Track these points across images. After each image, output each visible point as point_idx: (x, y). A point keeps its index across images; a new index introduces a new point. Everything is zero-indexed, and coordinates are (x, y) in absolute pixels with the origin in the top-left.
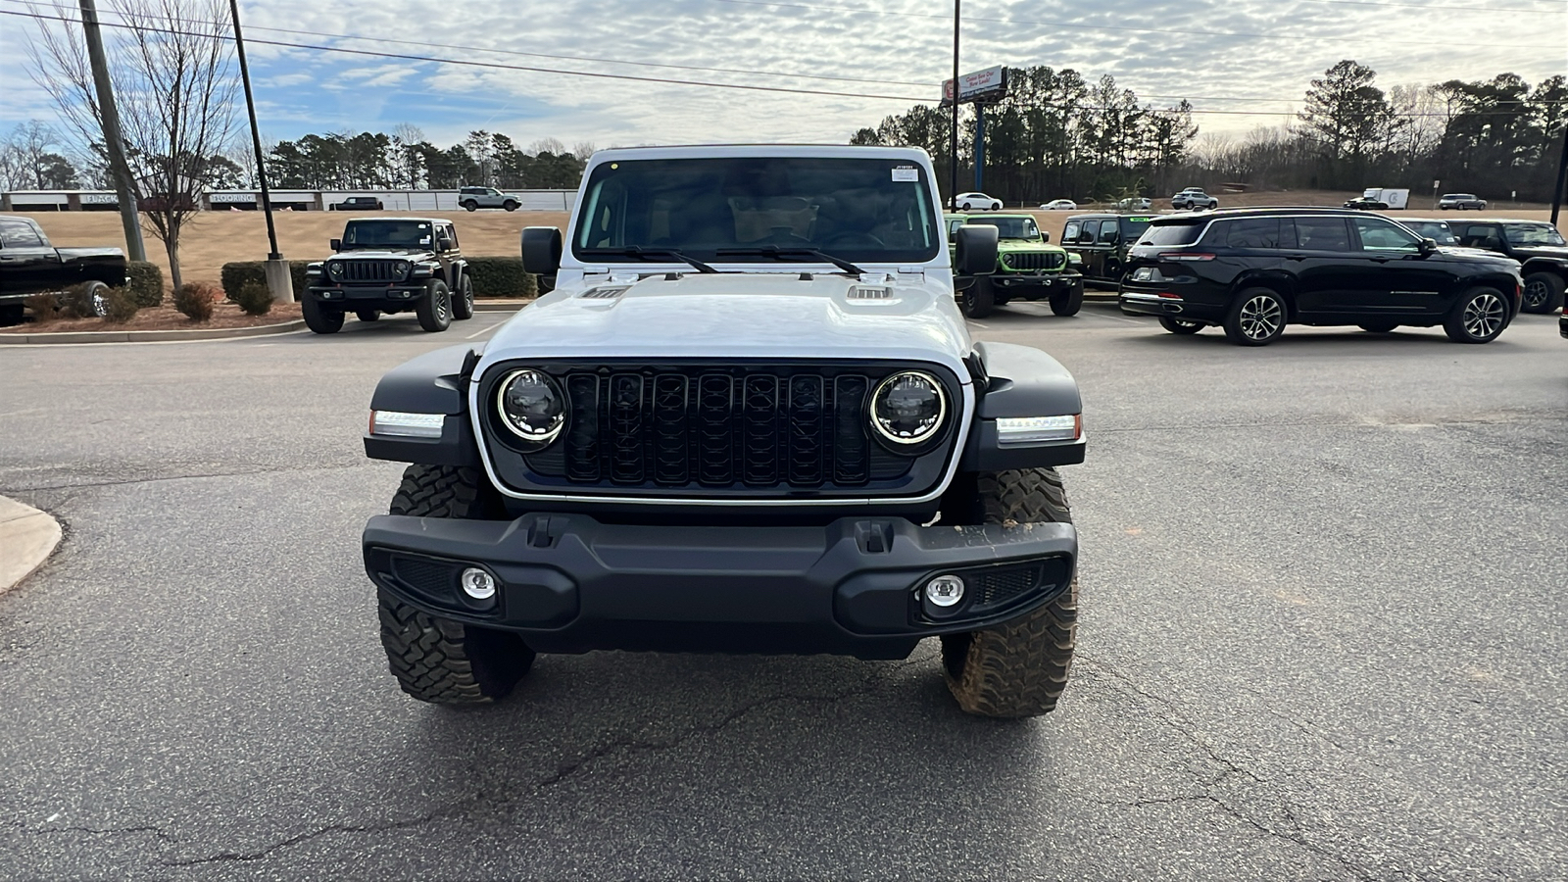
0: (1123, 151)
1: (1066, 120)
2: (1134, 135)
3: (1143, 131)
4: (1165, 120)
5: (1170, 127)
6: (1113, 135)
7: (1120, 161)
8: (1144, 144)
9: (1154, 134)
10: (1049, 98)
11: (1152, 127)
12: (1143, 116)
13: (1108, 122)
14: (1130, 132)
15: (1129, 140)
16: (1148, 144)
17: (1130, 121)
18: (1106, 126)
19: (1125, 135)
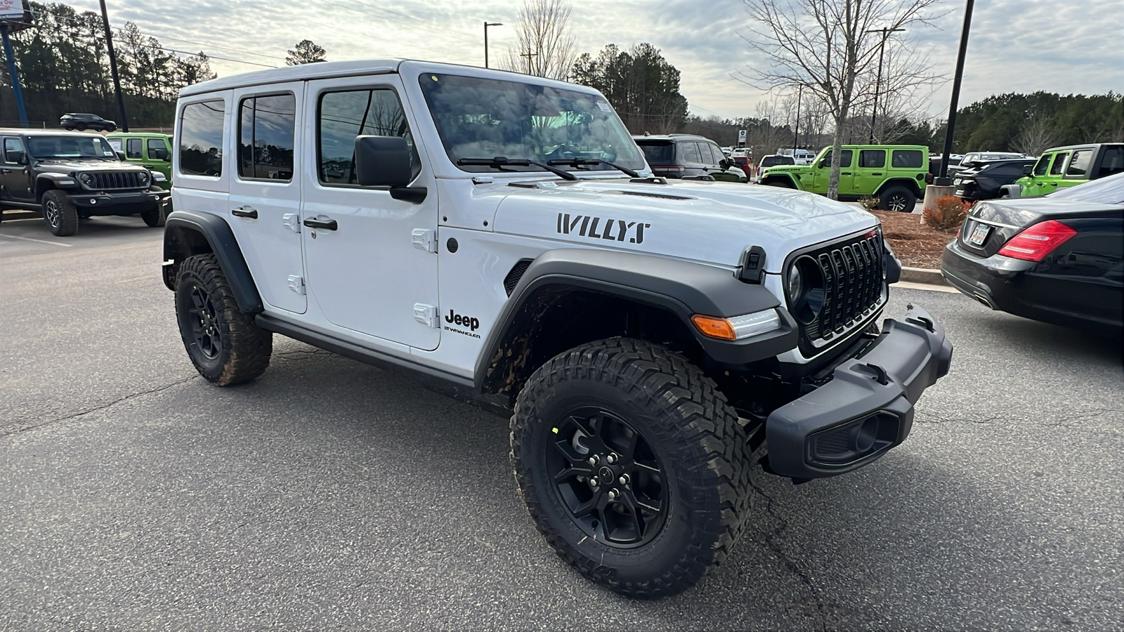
0: (159, 86)
1: (99, 55)
2: (165, 75)
3: (173, 73)
4: (189, 66)
5: (195, 72)
6: (148, 73)
7: (158, 95)
8: (175, 83)
9: (182, 75)
10: (77, 34)
11: (180, 70)
12: (170, 60)
13: (140, 62)
14: (161, 72)
15: (162, 78)
16: (180, 83)
17: (160, 63)
18: (139, 65)
19: (158, 74)
